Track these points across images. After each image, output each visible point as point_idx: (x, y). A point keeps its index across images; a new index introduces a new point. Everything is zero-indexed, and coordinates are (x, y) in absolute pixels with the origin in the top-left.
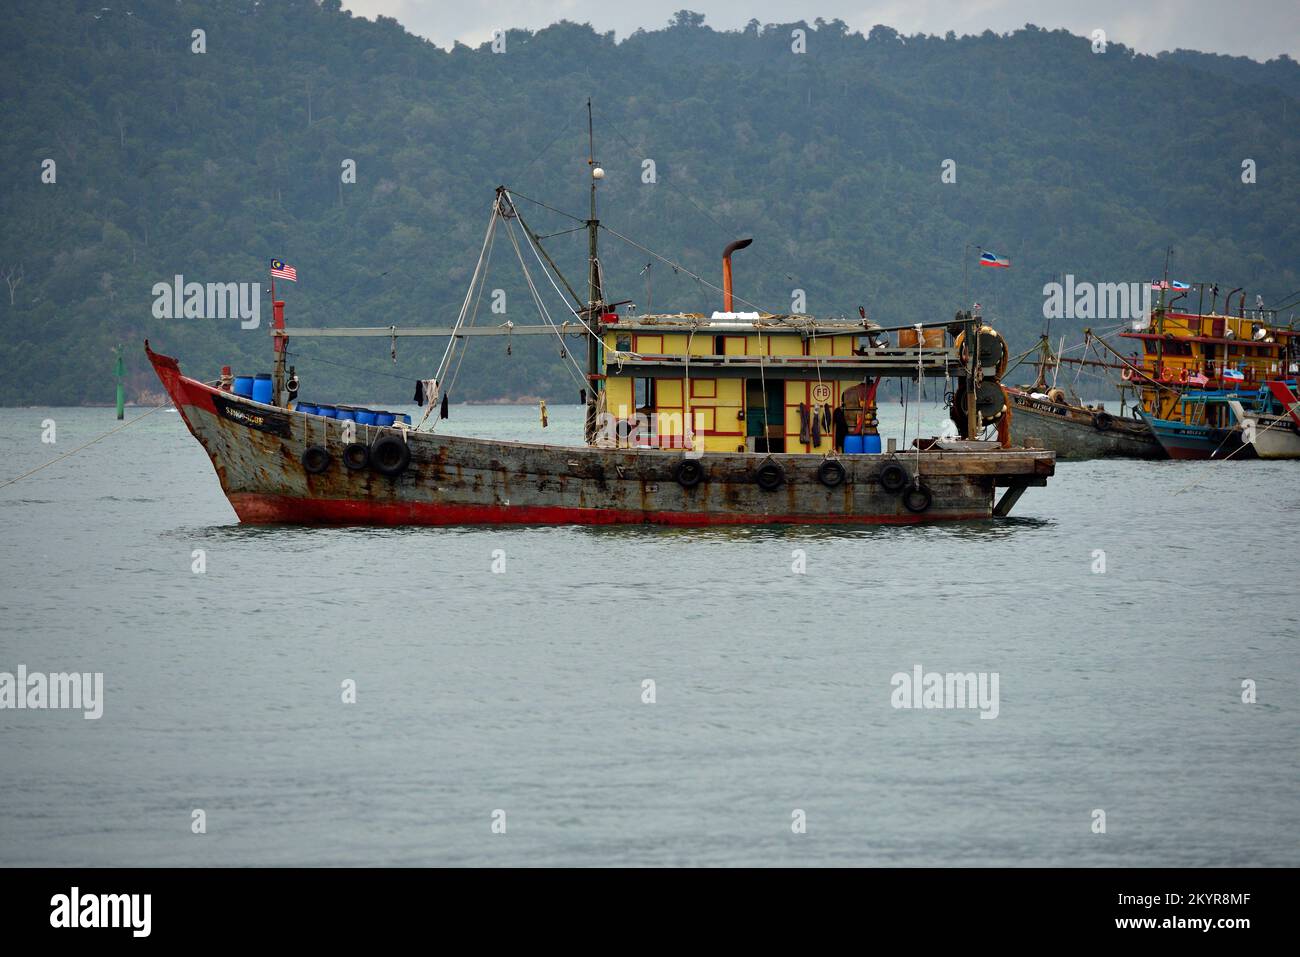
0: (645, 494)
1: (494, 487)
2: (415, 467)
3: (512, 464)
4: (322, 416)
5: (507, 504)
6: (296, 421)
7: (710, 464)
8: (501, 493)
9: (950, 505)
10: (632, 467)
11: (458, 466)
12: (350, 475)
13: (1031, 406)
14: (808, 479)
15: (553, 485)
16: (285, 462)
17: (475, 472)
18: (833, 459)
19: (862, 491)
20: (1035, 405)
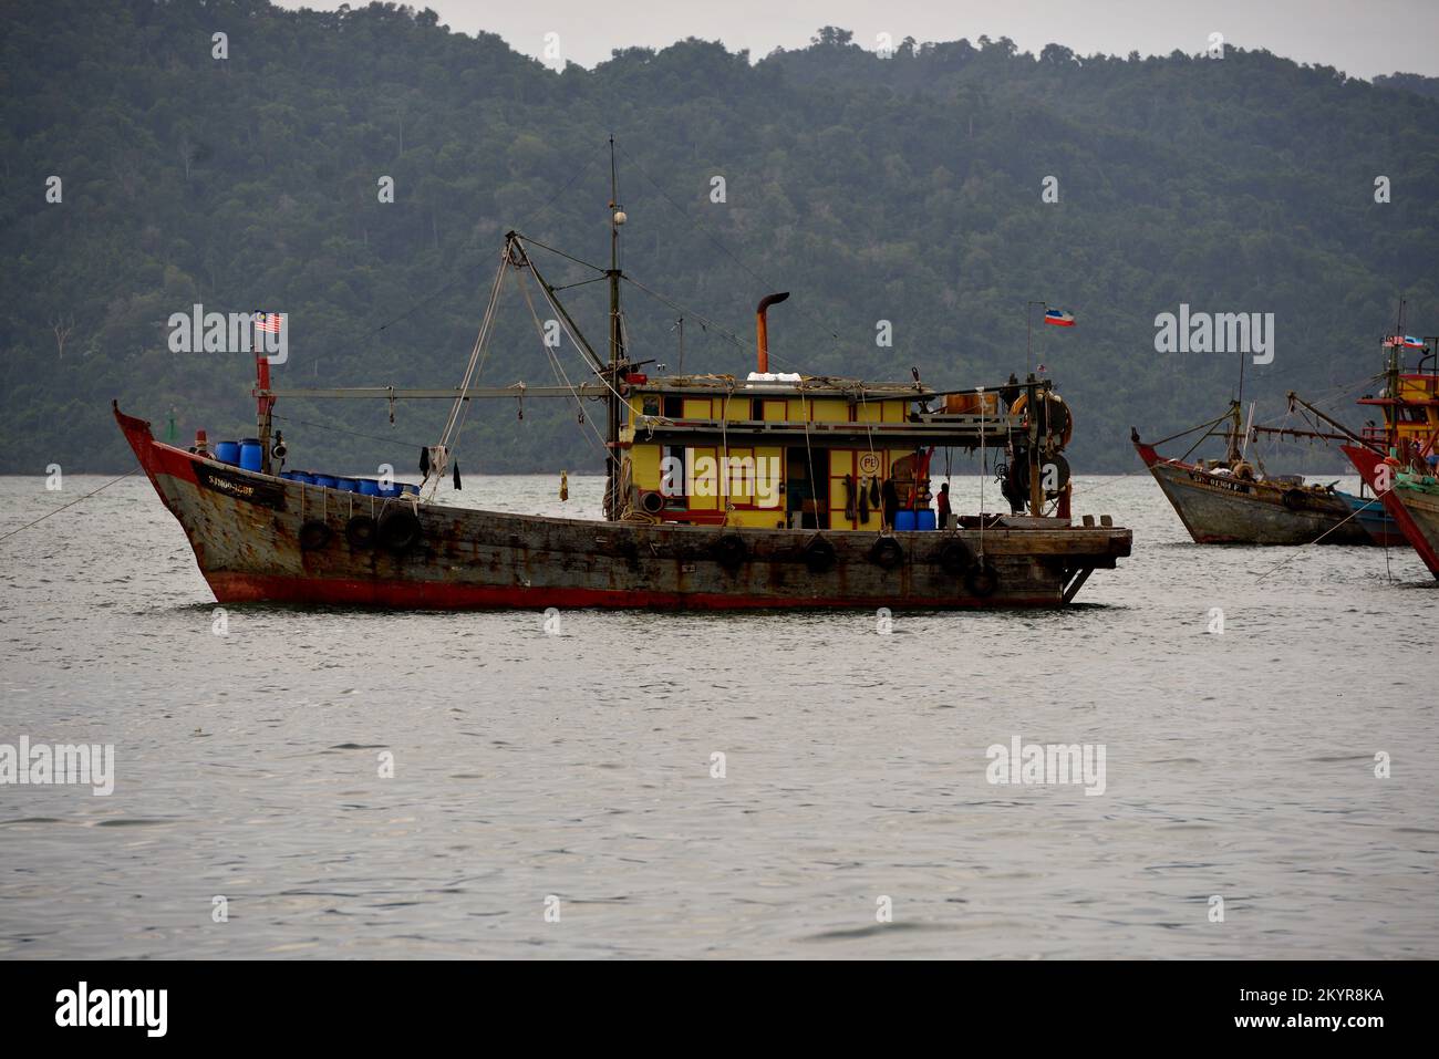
0: (681, 575)
1: (514, 566)
2: (427, 543)
3: (534, 540)
4: (321, 486)
5: (528, 585)
6: (292, 491)
7: (753, 540)
8: (521, 572)
9: (1016, 588)
10: (667, 545)
11: (474, 542)
12: (351, 552)
13: (1209, 484)
14: (860, 559)
15: (579, 564)
16: (276, 537)
17: (492, 549)
18: (889, 536)
19: (921, 572)
20: (1212, 482)
